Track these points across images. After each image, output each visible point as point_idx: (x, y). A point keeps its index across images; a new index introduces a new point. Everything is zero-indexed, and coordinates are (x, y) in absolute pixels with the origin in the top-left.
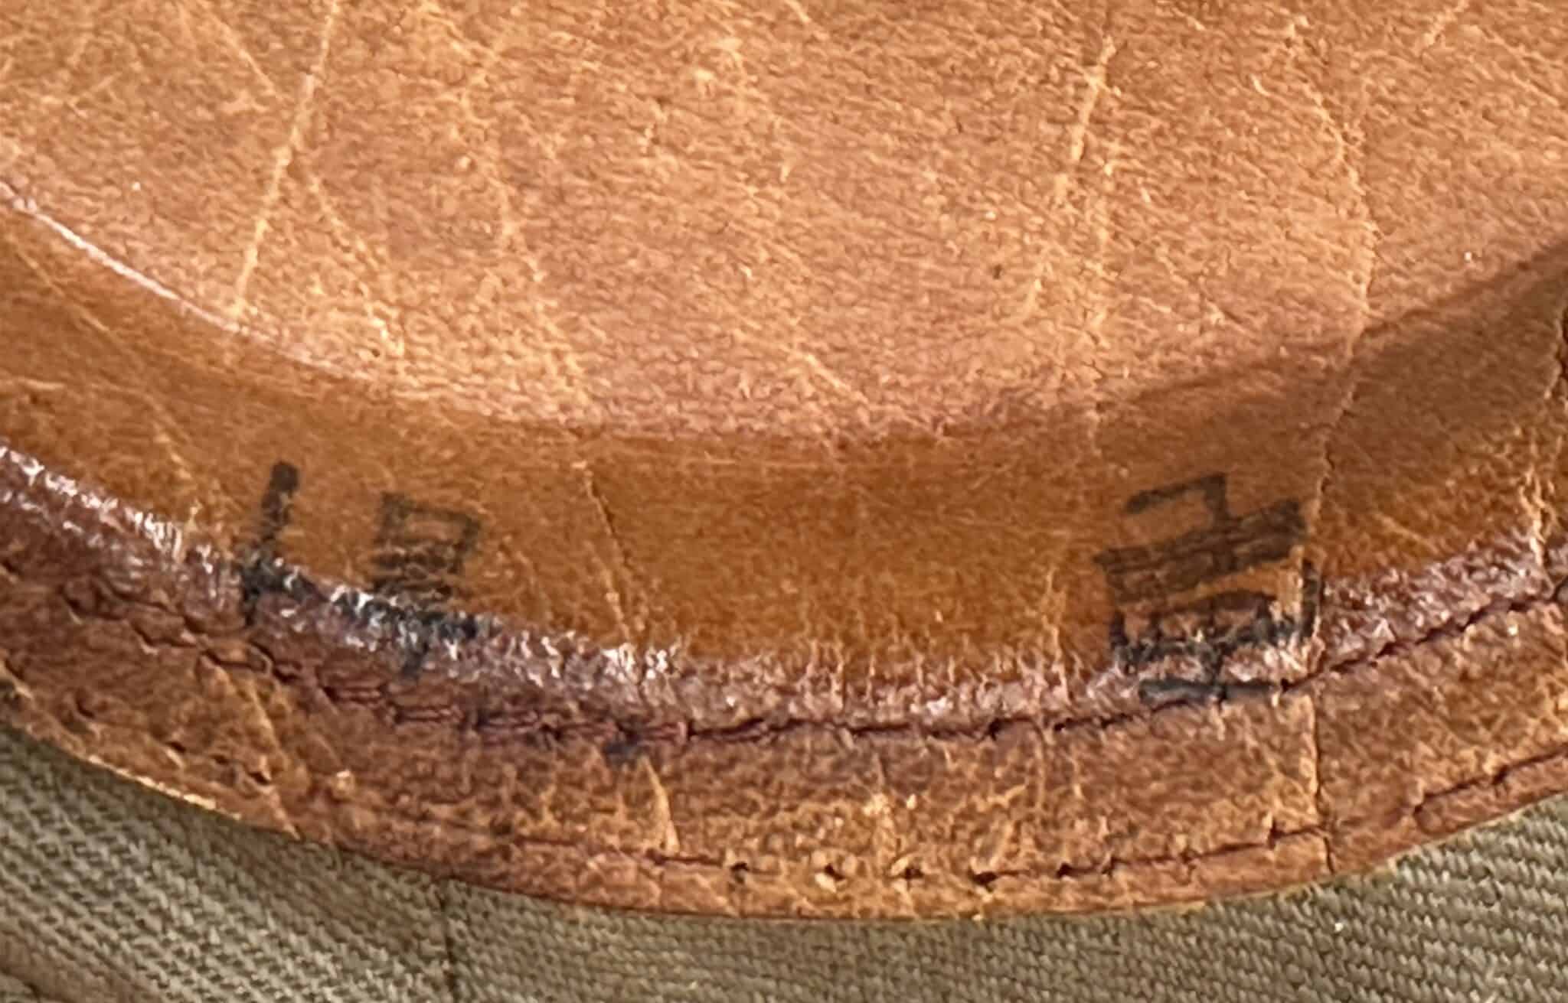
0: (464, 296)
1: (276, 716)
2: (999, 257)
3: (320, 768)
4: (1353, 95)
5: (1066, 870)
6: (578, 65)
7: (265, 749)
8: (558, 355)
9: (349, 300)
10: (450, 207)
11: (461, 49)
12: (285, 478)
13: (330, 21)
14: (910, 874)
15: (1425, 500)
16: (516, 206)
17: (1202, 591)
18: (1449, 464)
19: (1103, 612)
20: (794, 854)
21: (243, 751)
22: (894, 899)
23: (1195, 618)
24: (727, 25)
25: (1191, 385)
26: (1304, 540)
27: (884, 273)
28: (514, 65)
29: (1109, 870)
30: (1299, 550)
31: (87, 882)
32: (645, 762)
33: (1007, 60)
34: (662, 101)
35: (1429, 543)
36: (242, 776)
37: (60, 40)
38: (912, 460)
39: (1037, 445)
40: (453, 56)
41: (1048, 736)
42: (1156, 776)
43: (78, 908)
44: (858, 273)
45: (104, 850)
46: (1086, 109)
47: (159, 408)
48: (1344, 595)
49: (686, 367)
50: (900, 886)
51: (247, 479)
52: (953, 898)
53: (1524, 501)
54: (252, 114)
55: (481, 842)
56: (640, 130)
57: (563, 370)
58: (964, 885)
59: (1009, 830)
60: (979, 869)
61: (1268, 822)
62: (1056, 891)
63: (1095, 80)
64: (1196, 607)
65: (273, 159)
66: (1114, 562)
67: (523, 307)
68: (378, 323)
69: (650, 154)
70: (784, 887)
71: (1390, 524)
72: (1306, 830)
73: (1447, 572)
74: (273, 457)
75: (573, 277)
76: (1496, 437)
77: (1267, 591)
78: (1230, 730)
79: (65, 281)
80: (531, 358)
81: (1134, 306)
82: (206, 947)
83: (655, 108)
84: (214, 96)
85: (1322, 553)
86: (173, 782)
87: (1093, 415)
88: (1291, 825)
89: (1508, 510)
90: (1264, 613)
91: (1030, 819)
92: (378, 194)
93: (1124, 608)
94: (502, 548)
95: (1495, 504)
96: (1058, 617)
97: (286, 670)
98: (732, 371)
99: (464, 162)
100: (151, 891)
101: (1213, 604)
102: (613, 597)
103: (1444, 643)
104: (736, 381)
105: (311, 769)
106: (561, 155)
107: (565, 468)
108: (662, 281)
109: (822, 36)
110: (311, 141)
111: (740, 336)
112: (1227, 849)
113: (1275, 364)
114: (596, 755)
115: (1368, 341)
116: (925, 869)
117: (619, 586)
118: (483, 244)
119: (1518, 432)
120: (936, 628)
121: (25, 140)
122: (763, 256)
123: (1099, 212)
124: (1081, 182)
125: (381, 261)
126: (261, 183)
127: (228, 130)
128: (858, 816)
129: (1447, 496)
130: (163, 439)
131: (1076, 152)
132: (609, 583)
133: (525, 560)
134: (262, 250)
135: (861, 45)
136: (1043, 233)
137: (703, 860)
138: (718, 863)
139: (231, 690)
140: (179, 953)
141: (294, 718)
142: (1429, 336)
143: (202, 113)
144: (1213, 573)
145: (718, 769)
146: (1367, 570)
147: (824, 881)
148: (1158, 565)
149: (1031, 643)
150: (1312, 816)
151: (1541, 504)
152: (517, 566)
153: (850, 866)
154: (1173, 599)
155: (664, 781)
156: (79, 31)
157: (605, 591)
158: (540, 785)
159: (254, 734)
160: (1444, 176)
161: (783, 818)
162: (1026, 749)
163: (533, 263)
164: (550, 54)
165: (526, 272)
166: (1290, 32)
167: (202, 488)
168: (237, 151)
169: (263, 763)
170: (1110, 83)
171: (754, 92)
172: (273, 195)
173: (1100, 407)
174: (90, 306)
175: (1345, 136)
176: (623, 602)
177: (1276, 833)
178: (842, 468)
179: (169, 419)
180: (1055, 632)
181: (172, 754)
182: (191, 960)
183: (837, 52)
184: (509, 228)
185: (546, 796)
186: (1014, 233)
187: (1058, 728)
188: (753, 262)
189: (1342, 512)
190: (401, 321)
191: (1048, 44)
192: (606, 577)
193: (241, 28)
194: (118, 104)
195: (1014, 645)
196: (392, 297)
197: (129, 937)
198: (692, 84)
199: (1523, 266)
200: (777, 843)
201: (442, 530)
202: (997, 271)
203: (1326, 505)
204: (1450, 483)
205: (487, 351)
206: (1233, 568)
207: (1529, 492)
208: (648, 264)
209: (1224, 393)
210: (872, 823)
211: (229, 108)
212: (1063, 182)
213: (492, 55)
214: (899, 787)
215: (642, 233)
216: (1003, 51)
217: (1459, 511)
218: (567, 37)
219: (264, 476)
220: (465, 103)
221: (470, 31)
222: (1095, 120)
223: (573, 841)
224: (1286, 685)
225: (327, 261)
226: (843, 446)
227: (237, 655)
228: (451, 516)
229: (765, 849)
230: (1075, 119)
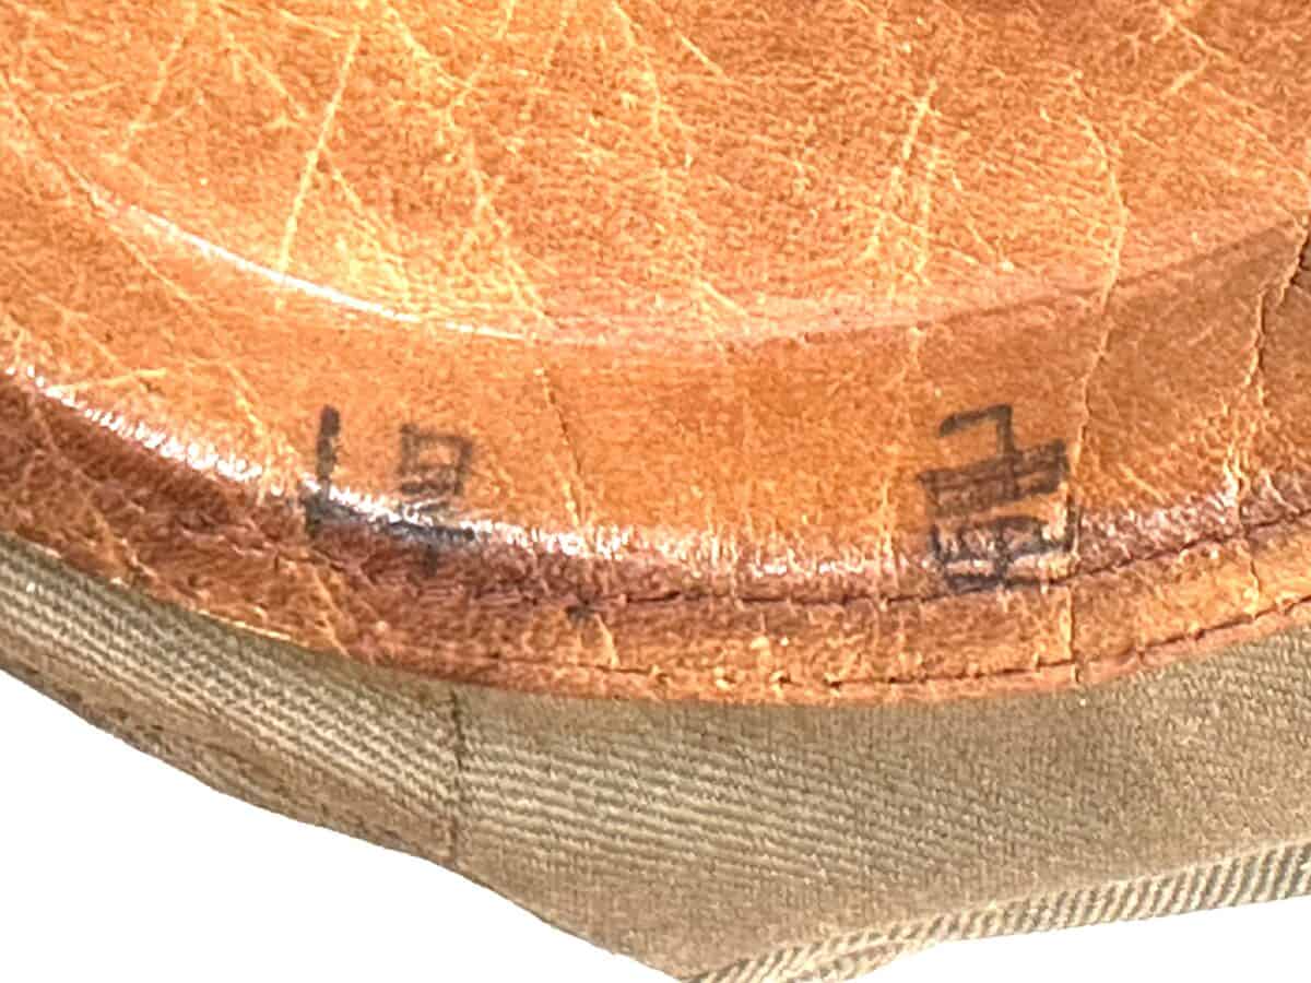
0: (451, 246)
1: (333, 589)
2: (849, 219)
3: (365, 620)
4: (1116, 124)
5: (892, 680)
6: (533, 91)
7: (327, 607)
8: (520, 284)
9: (364, 250)
10: (439, 187)
11: (446, 82)
12: (330, 422)
13: (346, 67)
14: (783, 681)
15: (1158, 460)
16: (487, 187)
17: (995, 511)
18: (1173, 430)
19: (923, 524)
20: (699, 669)
21: (311, 608)
22: (772, 695)
23: (989, 534)
24: (646, 63)
25: (987, 313)
26: (1067, 478)
27: (762, 229)
28: (484, 93)
29: (923, 681)
30: (1064, 487)
31: (197, 666)
32: (597, 617)
33: (856, 90)
34: (597, 113)
35: (1158, 494)
36: (308, 622)
37: (141, 86)
38: (782, 363)
39: (875, 355)
40: (440, 87)
41: (883, 606)
42: (959, 631)
43: (191, 685)
44: (742, 228)
45: (207, 642)
46: (915, 124)
47: (236, 373)
48: (1095, 527)
49: (616, 292)
50: (776, 688)
51: (303, 428)
52: (810, 695)
53: (1225, 469)
54: (289, 131)
55: (480, 662)
56: (580, 134)
57: (525, 296)
58: (820, 686)
59: (853, 657)
60: (831, 678)
61: (1035, 658)
62: (885, 692)
63: (923, 106)
64: (990, 525)
65: (306, 161)
66: (932, 480)
67: (495, 253)
68: (387, 267)
69: (588, 150)
70: (693, 686)
71: (1130, 475)
72: (1063, 662)
73: (1169, 517)
74: (320, 402)
75: (530, 231)
76: (1210, 413)
77: (1041, 517)
78: (1011, 607)
79: (155, 258)
80: (502, 289)
81: (947, 255)
82: (283, 702)
83: (592, 120)
84: (259, 119)
85: (1080, 491)
86: (260, 625)
87: (915, 331)
88: (1050, 660)
89: (1215, 475)
90: (1038, 533)
91: (867, 652)
92: (385, 180)
93: (939, 523)
94: (489, 467)
95: (1206, 470)
96: (891, 525)
97: (339, 564)
98: (648, 294)
99: (448, 158)
100: (241, 667)
101: (1001, 524)
102: (571, 505)
103: (1165, 560)
104: (653, 300)
105: (359, 621)
106: (522, 151)
107: (529, 377)
108: (597, 234)
109: (718, 70)
110: (333, 144)
111: (654, 269)
112: (1007, 672)
113: (1050, 303)
114: (562, 614)
115: (1119, 290)
116: (794, 678)
117: (575, 497)
118: (463, 211)
119: (1225, 411)
120: (804, 531)
121: (121, 154)
122: (673, 216)
123: (923, 194)
124: (910, 173)
125: (387, 224)
126: (298, 177)
127: (271, 141)
128: (747, 649)
129: (1172, 458)
130: (242, 402)
131: (907, 152)
132: (567, 494)
133: (507, 478)
134: (299, 221)
135: (747, 77)
136: (881, 205)
137: (637, 671)
138: (647, 672)
139: (299, 575)
140: (265, 709)
141: (344, 591)
142: (1163, 296)
143: (251, 130)
144: (1001, 500)
145: (648, 621)
146: (1113, 509)
147: (722, 684)
148: (962, 488)
149: (872, 546)
150: (1067, 655)
151: (1240, 474)
152: (500, 483)
153: (741, 675)
154: (975, 517)
155: (609, 628)
156: (156, 79)
157: (564, 500)
158: (520, 631)
159: (316, 599)
160: (1180, 180)
161: (693, 648)
162: (867, 612)
163: (500, 223)
164: (513, 85)
165: (496, 230)
166: (1070, 80)
167: (274, 442)
168: (278, 155)
169: (323, 616)
170: (933, 107)
171: (666, 108)
172: (305, 182)
173: (921, 326)
174: (176, 277)
175: (1108, 152)
176: (578, 510)
177: (1041, 664)
178: (731, 369)
179: (245, 384)
180: (888, 536)
181: (259, 610)
182: (273, 713)
183: (728, 81)
184: (483, 201)
185: (526, 636)
186: (858, 204)
187: (890, 601)
188: (663, 220)
189: (1096, 459)
190: (405, 265)
191: (888, 81)
192: (566, 488)
193: (279, 71)
194: (189, 127)
195: (859, 546)
196: (399, 249)
197: (228, 702)
198: (618, 102)
199: (1236, 247)
200: (689, 662)
201: (444, 454)
202: (846, 229)
203: (1085, 450)
204: (1174, 447)
205: (469, 283)
206: (1017, 495)
207: (1231, 462)
208: (587, 223)
209: (1012, 321)
210: (756, 652)
211: (272, 126)
212: (897, 171)
213: (469, 84)
214: (775, 632)
215: (581, 202)
216: (855, 84)
217: (1180, 471)
218: (524, 73)
219: (316, 421)
220: (449, 118)
221: (451, 68)
222: (920, 132)
223: (545, 660)
224: (1052, 582)
225: (348, 226)
226: (731, 349)
227: (304, 554)
228: (451, 440)
229: (681, 663)
230: (905, 131)
